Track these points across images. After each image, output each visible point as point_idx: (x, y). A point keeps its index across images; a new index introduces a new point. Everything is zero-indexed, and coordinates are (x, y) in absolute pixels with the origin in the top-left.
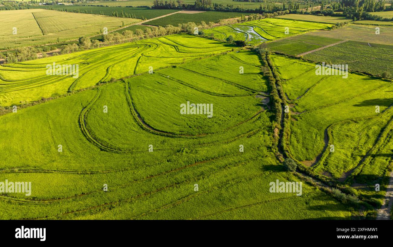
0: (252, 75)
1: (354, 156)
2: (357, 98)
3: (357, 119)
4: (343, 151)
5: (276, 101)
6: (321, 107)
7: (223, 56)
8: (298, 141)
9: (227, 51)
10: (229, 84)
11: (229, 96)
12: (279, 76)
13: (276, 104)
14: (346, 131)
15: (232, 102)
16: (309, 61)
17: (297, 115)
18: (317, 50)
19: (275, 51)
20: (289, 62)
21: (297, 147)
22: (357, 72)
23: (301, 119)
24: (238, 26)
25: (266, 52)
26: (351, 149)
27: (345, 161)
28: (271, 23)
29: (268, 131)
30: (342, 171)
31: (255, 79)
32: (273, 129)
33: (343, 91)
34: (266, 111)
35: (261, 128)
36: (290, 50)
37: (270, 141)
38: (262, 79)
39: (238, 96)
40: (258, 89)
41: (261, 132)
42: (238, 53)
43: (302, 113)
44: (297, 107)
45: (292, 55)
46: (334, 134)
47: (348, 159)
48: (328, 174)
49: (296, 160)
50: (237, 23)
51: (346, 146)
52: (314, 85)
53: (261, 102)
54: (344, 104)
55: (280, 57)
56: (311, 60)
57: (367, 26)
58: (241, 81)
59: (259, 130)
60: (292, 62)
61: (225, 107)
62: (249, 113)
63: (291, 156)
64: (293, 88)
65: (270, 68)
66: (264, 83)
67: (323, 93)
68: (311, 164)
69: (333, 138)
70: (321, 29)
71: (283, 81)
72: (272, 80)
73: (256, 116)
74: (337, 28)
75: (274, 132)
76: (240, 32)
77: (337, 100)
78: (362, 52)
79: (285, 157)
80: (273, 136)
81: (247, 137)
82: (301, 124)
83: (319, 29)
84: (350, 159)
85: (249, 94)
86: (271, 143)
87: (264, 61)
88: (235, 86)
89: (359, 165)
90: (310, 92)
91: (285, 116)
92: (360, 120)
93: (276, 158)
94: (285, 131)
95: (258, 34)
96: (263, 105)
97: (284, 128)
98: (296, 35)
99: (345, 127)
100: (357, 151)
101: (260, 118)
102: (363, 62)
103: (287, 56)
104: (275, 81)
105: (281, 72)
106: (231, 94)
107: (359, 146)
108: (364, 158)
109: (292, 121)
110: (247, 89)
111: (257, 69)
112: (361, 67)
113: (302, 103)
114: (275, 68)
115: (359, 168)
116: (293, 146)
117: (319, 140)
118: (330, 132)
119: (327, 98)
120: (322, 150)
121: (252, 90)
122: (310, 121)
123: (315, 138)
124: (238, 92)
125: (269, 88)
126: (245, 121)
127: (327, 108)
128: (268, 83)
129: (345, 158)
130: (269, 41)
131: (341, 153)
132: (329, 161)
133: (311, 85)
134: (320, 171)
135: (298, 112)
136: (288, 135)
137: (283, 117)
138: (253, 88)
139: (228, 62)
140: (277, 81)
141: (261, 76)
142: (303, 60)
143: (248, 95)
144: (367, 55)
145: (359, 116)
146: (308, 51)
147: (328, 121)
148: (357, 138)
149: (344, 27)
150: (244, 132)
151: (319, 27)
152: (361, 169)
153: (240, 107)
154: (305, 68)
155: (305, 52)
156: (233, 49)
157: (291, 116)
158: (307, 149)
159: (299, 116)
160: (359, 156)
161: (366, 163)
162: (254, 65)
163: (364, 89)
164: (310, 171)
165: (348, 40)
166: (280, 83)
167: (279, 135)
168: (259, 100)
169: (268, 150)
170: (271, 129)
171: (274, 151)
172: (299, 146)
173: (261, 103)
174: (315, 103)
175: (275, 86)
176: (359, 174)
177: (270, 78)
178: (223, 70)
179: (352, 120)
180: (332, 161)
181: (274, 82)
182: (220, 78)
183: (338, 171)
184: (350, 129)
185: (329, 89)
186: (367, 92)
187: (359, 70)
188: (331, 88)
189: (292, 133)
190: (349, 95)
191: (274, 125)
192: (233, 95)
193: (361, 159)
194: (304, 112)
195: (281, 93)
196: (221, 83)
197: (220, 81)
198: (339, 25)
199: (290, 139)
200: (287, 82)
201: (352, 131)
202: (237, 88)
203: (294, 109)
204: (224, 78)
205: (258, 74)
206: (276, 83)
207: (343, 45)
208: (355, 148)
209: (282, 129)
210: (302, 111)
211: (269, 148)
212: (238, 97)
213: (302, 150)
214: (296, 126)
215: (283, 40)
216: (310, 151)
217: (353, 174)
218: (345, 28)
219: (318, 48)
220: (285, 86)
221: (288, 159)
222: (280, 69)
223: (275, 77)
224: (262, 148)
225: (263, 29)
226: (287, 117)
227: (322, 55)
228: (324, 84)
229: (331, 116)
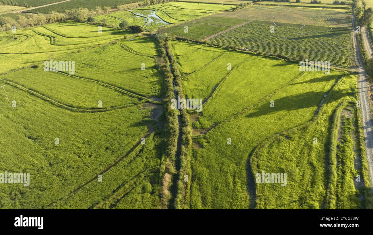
5: (171, 114)
7: (111, 47)
8: (205, 199)
9: (118, 40)
10: (106, 89)
12: (178, 70)
13: (171, 118)
16: (215, 45)
17: (203, 135)
18: (224, 32)
19: (176, 36)
20: (192, 48)
22: (272, 55)
23: (209, 142)
25: (166, 38)
28: (175, 7)
31: (146, 77)
32: (161, 175)
33: (260, 84)
35: (141, 176)
36: (194, 34)
39: (115, 109)
40: (148, 92)
44: (202, 119)
45: (196, 40)
46: (262, 171)
52: (224, 79)
55: (181, 44)
56: (218, 44)
57: (268, 7)
58: (125, 82)
59: (135, 184)
60: (196, 49)
62: (126, 141)
67: (235, 89)
70: (226, 10)
71: (184, 77)
72: (168, 77)
73: (136, 146)
74: (241, 8)
80: (160, 196)
82: (209, 153)
83: (224, 10)
85: (133, 103)
87: (162, 50)
88: (116, 91)
90: (219, 90)
91: (184, 139)
96: (151, 121)
97: (181, 170)
98: (200, 17)
99: (275, 150)
102: (274, 43)
103: (190, 41)
104: (172, 77)
105: (182, 62)
106: (104, 106)
109: (195, 148)
110: (133, 94)
111: (152, 61)
112: (274, 49)
114: (175, 57)
118: (255, 167)
119: (242, 97)
121: (139, 95)
124: (118, 100)
130: (171, 25)
133: (219, 80)
135: (203, 128)
136: (186, 186)
137: (180, 143)
139: (116, 53)
140: (175, 78)
141: (155, 71)
142: (208, 45)
143: (132, 106)
144: (276, 35)
145: (290, 125)
146: (214, 34)
147: (249, 142)
149: (247, 7)
150: (106, 194)
151: (223, 8)
153: (112, 130)
154: (212, 55)
155: (210, 35)
156: (125, 37)
157: (193, 139)
159: (205, 138)
162: (148, 55)
163: (284, 79)
165: (253, 20)
166: (179, 81)
167: (171, 190)
168: (145, 113)
170: (157, 176)
175: (171, 86)
177: (166, 73)
178: (105, 66)
179: (282, 135)
181: (171, 80)
184: (283, 153)
188: (245, 81)
189: (194, 180)
191: (164, 167)
192: (109, 107)
196: (95, 87)
197: (95, 84)
198: (243, 6)
200: (188, 77)
201: (287, 159)
202: (117, 95)
203: (198, 125)
205: (152, 67)
207: (250, 25)
209: (177, 173)
210: (209, 127)
212: (114, 111)
214: (200, 161)
215: (187, 23)
218: (248, 9)
219: (225, 30)
220: (185, 83)
222: (180, 59)
223: (173, 71)
225: (166, 13)
226: (187, 143)
227: (229, 38)
228: (236, 75)
229: (251, 131)
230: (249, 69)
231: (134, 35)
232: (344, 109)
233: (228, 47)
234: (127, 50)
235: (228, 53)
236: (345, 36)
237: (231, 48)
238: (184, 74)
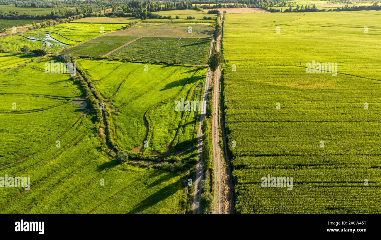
0: (62, 82)
1: (170, 131)
2: (161, 84)
3: (165, 101)
4: (161, 130)
5: (93, 103)
6: (135, 98)
7: (22, 69)
8: (124, 133)
9: (26, 63)
10: (38, 98)
11: (41, 110)
12: (90, 79)
13: (95, 105)
14: (160, 112)
15: (47, 115)
16: (114, 59)
17: (117, 110)
18: (119, 48)
19: (79, 56)
20: (96, 63)
21: (124, 139)
22: (156, 62)
23: (121, 113)
24: (31, 34)
25: (71, 58)
26: (167, 126)
27: (165, 137)
28: (68, 28)
29: (94, 133)
30: (165, 146)
31: (66, 87)
32: (97, 129)
33: (149, 81)
34: (86, 115)
35: (86, 132)
36: (95, 52)
37: (98, 142)
38: (73, 84)
39: (52, 107)
40: (72, 95)
41: (87, 136)
42: (40, 63)
43: (120, 107)
44: (114, 104)
45: (97, 56)
46: (151, 118)
47: (167, 135)
48: (155, 152)
49: (127, 151)
50: (29, 32)
51: (163, 125)
52: (124, 80)
53: (79, 107)
54: (152, 92)
55: (86, 61)
56: (116, 58)
57: (153, 24)
58: (51, 92)
59: (84, 135)
60: (99, 63)
61: (40, 122)
62: (69, 121)
63: (121, 148)
64: (106, 87)
65: (79, 73)
66: (77, 89)
67: (134, 85)
68: (140, 150)
69: (152, 121)
70: (117, 29)
71: (96, 83)
72: (84, 84)
73: (77, 122)
74: (130, 27)
75: (99, 132)
76: (36, 41)
77: (146, 89)
78: (155, 45)
79: (116, 151)
80: (100, 136)
81: (74, 145)
82: (122, 117)
83: (116, 29)
84: (168, 134)
85: (63, 102)
86: (100, 143)
88: (46, 98)
89: (175, 137)
90: (122, 87)
91: (106, 114)
92: (168, 101)
93: (108, 155)
94: (109, 128)
95: (57, 40)
96: (81, 109)
97: (108, 125)
98: (95, 37)
99: (158, 109)
100: (171, 126)
101: (81, 123)
102: (158, 54)
103: (93, 58)
104: (87, 84)
105: (91, 74)
106: (43, 107)
107: (172, 122)
108: (177, 130)
109: (114, 117)
110: (60, 98)
111: (66, 76)
112: (158, 58)
113: (118, 98)
114: (84, 71)
115: (176, 140)
116: (120, 139)
117: (141, 126)
118: (148, 117)
119: (137, 89)
120: (145, 134)
121: (66, 98)
122: (128, 112)
123: (137, 126)
124: (51, 103)
125: (83, 92)
126: (67, 130)
127: (140, 98)
128: (81, 87)
129: (164, 135)
130: (71, 46)
131: (161, 132)
132: (154, 142)
133: (121, 81)
134: (148, 153)
135: (116, 107)
136: (113, 130)
137: (104, 116)
138: (66, 95)
139: (30, 74)
140: (89, 84)
141: (72, 82)
142: (108, 60)
143: (64, 104)
144: (159, 47)
145: (166, 98)
146: (111, 51)
147: (144, 109)
148: (169, 116)
149: (136, 25)
150: (69, 142)
151: (115, 28)
152: (178, 140)
153: (57, 118)
154: (112, 66)
155: (108, 52)
156: (32, 60)
157: (111, 113)
158: (133, 138)
159: (118, 111)
160: (174, 129)
161: (180, 133)
163: (164, 76)
164: (140, 155)
165: (142, 36)
166: (92, 85)
167: (105, 133)
168: (76, 106)
169: (98, 151)
170: (95, 131)
171: (105, 149)
172: (125, 138)
173: (79, 109)
174: (129, 95)
175: (88, 89)
176: (177, 144)
177: (81, 82)
178: (26, 84)
179: (162, 103)
180: (156, 141)
181: (86, 85)
182: (25, 93)
183: (162, 147)
184: (162, 110)
185: (138, 81)
186: (167, 78)
187: (156, 61)
189: (117, 128)
190: (154, 83)
191: (98, 126)
192: (46, 107)
193: (176, 132)
194: (121, 106)
195: (96, 94)
196: (28, 98)
197: (27, 96)
198: (132, 24)
199: (116, 134)
200: (99, 83)
201: (164, 112)
202: (49, 100)
203: (112, 106)
204: (30, 92)
205: (68, 80)
206: (89, 86)
207: (140, 41)
208: (170, 125)
209: (106, 127)
210: (119, 106)
211: (99, 148)
212: (52, 109)
213: (129, 139)
214: (118, 121)
215: (85, 44)
216: (136, 138)
217: (173, 145)
218: (137, 27)
219: (119, 47)
220: (98, 86)
221: (119, 152)
222: (89, 72)
223: (86, 80)
224: (92, 151)
225: (61, 35)
226: (108, 115)
227: (124, 52)
228: (133, 77)
229: (145, 104)
230: (141, 73)
231: (39, 58)
232: (196, 86)
233: (124, 60)
234: (39, 70)
235: (125, 63)
236: (206, 45)
237: (127, 60)
238: (95, 81)
